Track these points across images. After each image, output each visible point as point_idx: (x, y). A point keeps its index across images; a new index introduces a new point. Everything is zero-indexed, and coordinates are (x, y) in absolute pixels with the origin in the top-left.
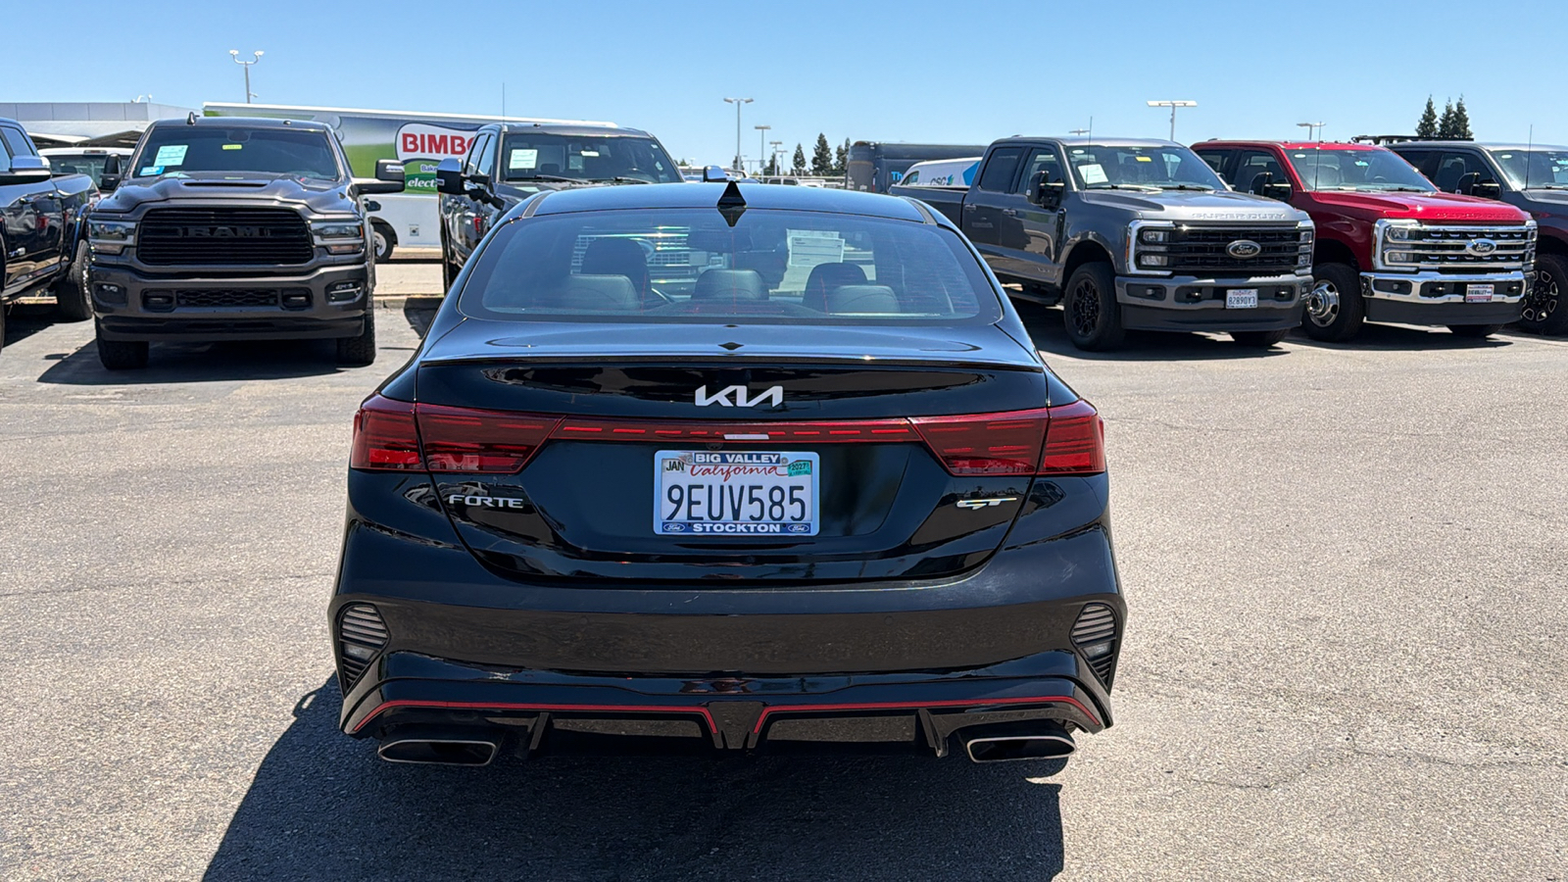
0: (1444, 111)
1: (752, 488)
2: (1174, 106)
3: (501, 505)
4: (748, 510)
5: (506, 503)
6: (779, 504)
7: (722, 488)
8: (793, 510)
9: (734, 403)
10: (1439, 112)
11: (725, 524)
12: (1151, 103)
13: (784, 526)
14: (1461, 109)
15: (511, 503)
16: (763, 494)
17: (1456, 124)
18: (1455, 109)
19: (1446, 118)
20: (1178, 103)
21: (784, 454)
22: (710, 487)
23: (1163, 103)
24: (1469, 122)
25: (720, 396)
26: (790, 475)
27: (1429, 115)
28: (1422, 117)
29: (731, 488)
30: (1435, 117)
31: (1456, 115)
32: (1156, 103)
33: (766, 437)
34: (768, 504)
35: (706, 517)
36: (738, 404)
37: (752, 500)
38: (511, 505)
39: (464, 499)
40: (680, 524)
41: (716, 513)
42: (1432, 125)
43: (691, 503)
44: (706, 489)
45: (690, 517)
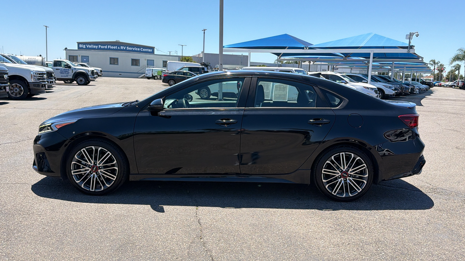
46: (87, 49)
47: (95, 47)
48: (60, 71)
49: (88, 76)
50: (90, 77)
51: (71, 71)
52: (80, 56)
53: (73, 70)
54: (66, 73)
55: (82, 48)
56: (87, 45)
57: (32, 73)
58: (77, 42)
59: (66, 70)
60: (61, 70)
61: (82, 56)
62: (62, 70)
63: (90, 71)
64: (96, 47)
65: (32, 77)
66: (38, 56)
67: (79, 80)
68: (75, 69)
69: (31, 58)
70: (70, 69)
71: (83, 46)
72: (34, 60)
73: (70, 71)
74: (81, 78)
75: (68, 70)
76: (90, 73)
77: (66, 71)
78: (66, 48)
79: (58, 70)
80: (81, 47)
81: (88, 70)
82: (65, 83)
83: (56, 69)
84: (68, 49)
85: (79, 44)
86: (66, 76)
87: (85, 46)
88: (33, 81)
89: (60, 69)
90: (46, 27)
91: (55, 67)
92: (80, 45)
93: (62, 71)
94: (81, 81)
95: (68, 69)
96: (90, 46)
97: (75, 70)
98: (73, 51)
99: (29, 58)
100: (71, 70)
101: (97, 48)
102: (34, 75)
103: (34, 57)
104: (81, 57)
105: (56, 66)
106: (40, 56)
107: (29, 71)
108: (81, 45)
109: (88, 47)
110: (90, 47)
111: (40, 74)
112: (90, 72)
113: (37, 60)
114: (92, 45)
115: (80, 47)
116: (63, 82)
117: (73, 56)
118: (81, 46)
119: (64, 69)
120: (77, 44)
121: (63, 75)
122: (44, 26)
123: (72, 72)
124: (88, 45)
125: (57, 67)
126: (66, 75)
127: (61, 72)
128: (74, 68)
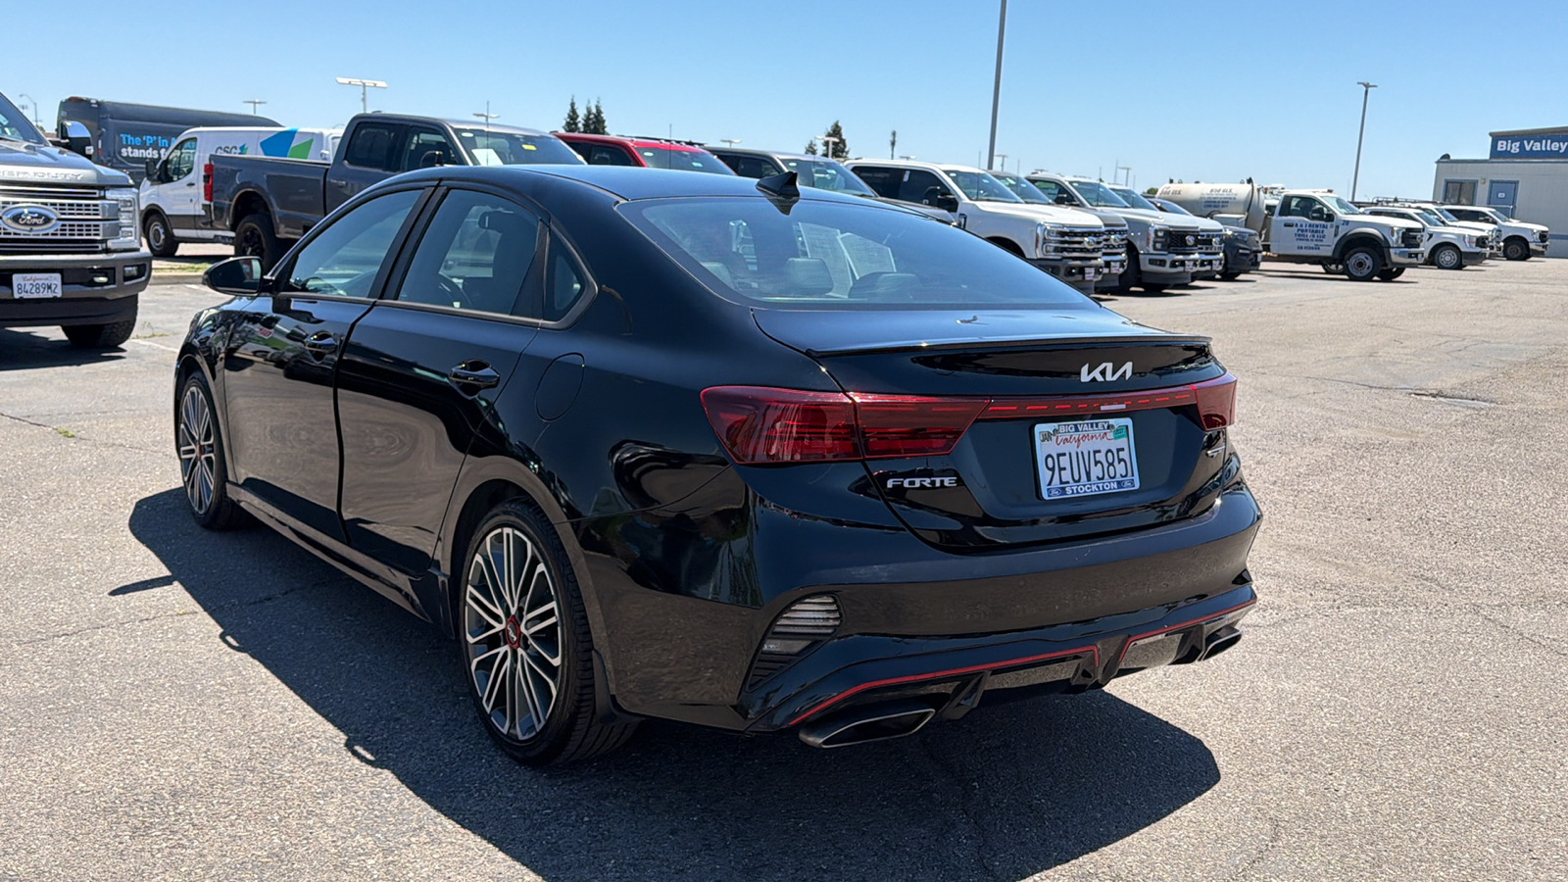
0: (586, 112)
1: (1095, 452)
2: (364, 85)
3: (938, 484)
4: (1096, 471)
5: (942, 482)
6: (1112, 464)
7: (1077, 453)
8: (1120, 468)
9: (1104, 378)
10: (582, 113)
11: (1084, 486)
12: (340, 80)
13: (1119, 483)
14: (599, 112)
15: (947, 481)
16: (1100, 457)
17: (596, 122)
18: (594, 111)
19: (587, 119)
20: (369, 83)
21: (1112, 421)
22: (1070, 454)
23: (353, 81)
24: (606, 124)
25: (1096, 374)
26: (1115, 438)
27: (573, 116)
28: (567, 116)
29: (1082, 453)
30: (578, 116)
31: (596, 117)
32: (346, 81)
33: (1123, 406)
34: (1106, 465)
35: (1071, 481)
36: (1107, 379)
37: (1096, 463)
38: (946, 484)
39: (902, 482)
40: (1057, 489)
41: (1077, 478)
42: (576, 124)
43: (1061, 469)
44: (1068, 455)
45: (1061, 482)
46: (1524, 154)
47: (1555, 146)
48: (1295, 229)
49: (1385, 250)
50: (1392, 251)
51: (1333, 230)
52: (1484, 183)
53: (1337, 227)
54: (1314, 236)
55: (1507, 154)
56: (1525, 142)
57: (1039, 231)
58: (1491, 134)
59: (1317, 226)
60: (1301, 226)
61: (1492, 182)
62: (1304, 228)
63: (1398, 232)
64: (1560, 148)
65: (1037, 241)
66: (1242, 182)
67: (1352, 262)
68: (1347, 223)
69: (1219, 191)
70: (1329, 224)
71: (1512, 146)
72: (1225, 195)
73: (1329, 232)
74: (1362, 256)
75: (1323, 226)
76: (1394, 239)
77: (1315, 229)
78: (1447, 156)
79: (1292, 226)
80: (1504, 149)
81: (1392, 228)
82: (1328, 272)
83: (1286, 225)
84: (1452, 158)
85: (1496, 138)
86: (1313, 248)
87: (1518, 144)
88: (1039, 257)
89: (1297, 225)
90: (1367, 86)
91: (1284, 218)
92: (1500, 142)
93: (1302, 231)
94: (1361, 264)
95: (1323, 223)
96: (1538, 144)
97: (1345, 227)
98: (1465, 165)
99: (1212, 191)
100: (1332, 226)
101: (1561, 151)
102: (1045, 239)
103: (1227, 186)
104: (1488, 184)
105: (1286, 215)
106: (1250, 181)
107: (1032, 224)
108: (1505, 143)
109: (1528, 148)
110: (1539, 149)
111: (1063, 234)
112: (1395, 234)
113: (1232, 196)
114: (1544, 142)
115: (1499, 149)
116: (1319, 268)
117: (1461, 183)
118: (1502, 146)
119: (1310, 226)
120: (1491, 138)
121: (1303, 244)
122: (1359, 83)
123: (1336, 235)
124: (1532, 142)
125: (1289, 217)
126: (1312, 244)
127: (1299, 235)
128: (1344, 221)
